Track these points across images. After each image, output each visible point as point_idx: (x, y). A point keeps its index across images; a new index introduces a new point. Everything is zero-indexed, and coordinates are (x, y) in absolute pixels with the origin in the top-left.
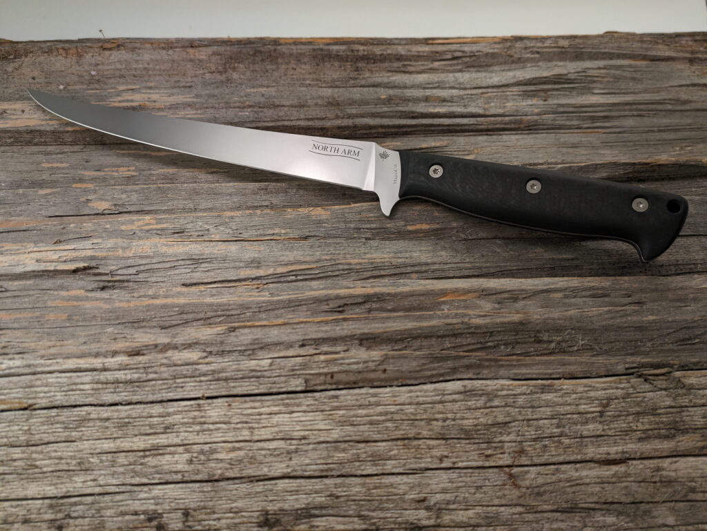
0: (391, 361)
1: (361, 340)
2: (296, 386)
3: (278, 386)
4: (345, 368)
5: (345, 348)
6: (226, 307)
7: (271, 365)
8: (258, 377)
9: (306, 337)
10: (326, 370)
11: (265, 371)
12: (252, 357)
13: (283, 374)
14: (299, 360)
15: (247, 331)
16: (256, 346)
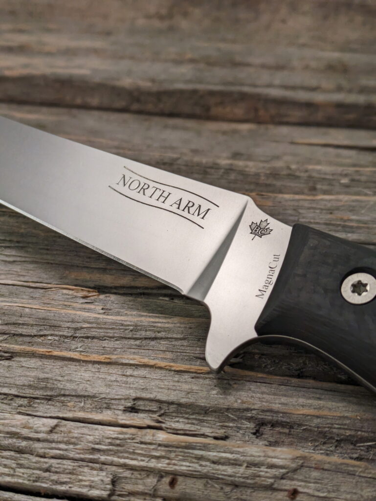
0: (315, 474)
1: (262, 424)
2: (91, 487)
3: (55, 477)
4: (207, 468)
5: (221, 432)
6: (14, 319)
7: (52, 430)
8: (20, 451)
9: (144, 395)
10: (162, 465)
11: (38, 440)
12: (23, 410)
13: (71, 455)
14: (111, 431)
15: (33, 363)
16: (38, 393)
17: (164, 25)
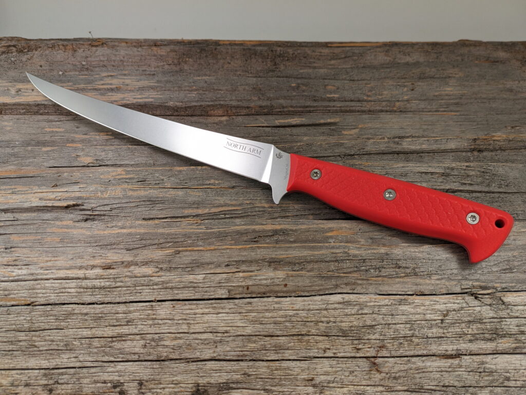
0: (291, 278)
1: (270, 262)
2: (222, 295)
3: (209, 294)
4: (258, 283)
5: (258, 268)
6: (174, 236)
7: (204, 279)
8: (194, 287)
9: (231, 260)
10: (243, 284)
11: (200, 283)
12: (191, 273)
13: (213, 285)
14: (224, 276)
15: (188, 253)
16: (194, 265)
17: (177, 68)
